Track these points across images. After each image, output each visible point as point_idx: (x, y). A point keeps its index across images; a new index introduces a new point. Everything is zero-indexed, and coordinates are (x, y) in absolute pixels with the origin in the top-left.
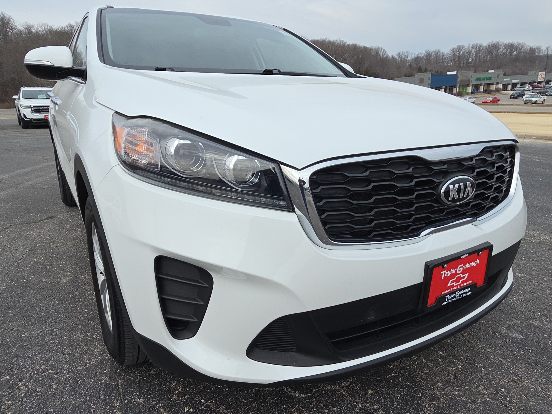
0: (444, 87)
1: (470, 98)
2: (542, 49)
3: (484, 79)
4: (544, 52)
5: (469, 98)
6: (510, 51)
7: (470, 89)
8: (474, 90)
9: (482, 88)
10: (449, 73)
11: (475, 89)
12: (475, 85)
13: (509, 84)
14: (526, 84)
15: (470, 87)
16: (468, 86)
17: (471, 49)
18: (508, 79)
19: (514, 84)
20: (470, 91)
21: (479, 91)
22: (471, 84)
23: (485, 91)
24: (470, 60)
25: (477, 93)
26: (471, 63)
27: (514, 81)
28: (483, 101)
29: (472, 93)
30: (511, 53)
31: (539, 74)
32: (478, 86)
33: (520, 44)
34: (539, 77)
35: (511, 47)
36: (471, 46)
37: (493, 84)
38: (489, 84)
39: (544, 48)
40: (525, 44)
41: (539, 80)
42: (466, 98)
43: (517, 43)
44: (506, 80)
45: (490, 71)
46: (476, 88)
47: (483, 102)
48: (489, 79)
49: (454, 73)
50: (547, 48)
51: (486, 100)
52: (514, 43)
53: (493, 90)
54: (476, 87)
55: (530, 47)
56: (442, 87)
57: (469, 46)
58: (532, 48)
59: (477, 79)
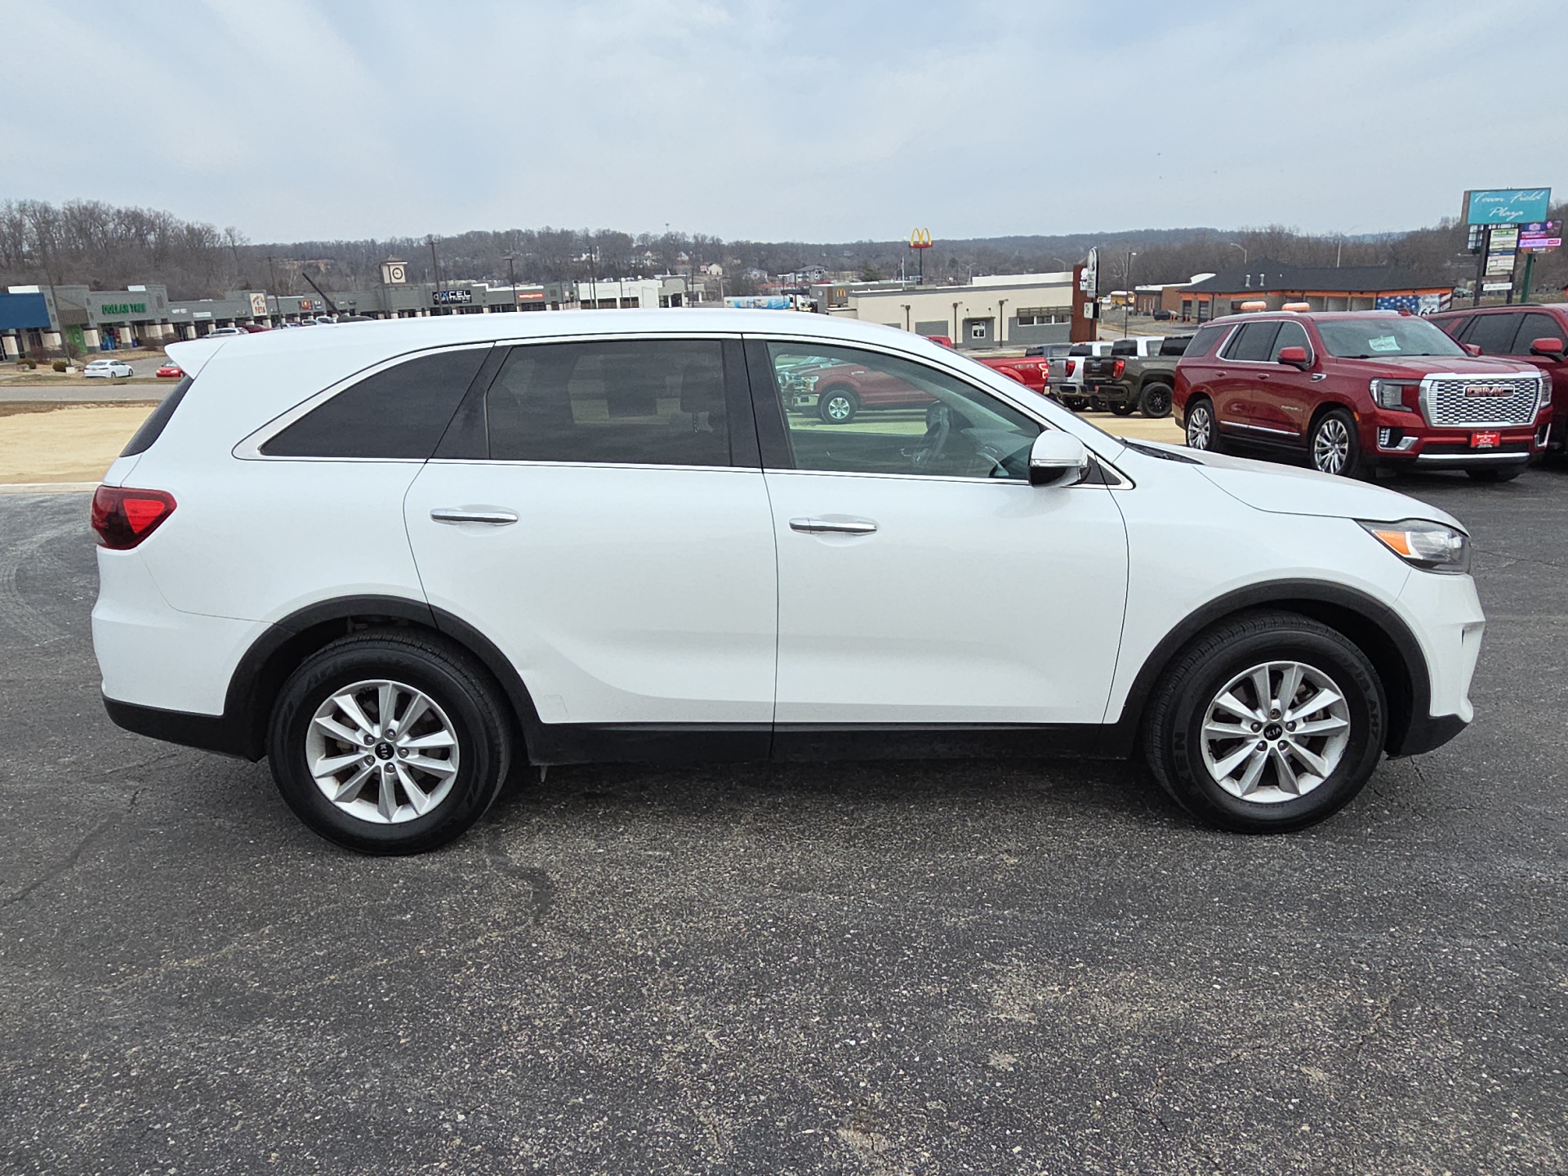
0: (13, 331)
1: (116, 364)
2: (217, 232)
3: (124, 309)
4: (224, 240)
5: (111, 364)
6: (136, 231)
7: (94, 338)
8: (103, 338)
9: (127, 335)
10: (13, 290)
11: (107, 338)
12: (103, 325)
13: (188, 324)
14: (229, 324)
15: (95, 333)
16: (86, 327)
17: (18, 216)
18: (183, 311)
19: (200, 322)
20: (97, 343)
21: (120, 342)
22: (92, 323)
23: (138, 342)
24: (26, 248)
25: (116, 348)
26: (29, 255)
27: (199, 315)
28: (158, 371)
29: (104, 347)
30: (140, 235)
31: (252, 300)
32: (112, 329)
33: (158, 216)
34: (254, 305)
35: (134, 219)
36: (15, 206)
37: (152, 323)
38: (140, 324)
39: (220, 230)
40: (171, 216)
41: (256, 314)
42: (105, 364)
43: (149, 210)
44: (179, 312)
45: (131, 288)
46: (109, 334)
47: (159, 375)
48: (137, 308)
49: (33, 289)
50: (229, 232)
51: (163, 369)
52: (142, 211)
53: (159, 340)
54: (110, 332)
55: (185, 225)
56: (7, 331)
57: (9, 207)
58: (193, 229)
59: (106, 310)
